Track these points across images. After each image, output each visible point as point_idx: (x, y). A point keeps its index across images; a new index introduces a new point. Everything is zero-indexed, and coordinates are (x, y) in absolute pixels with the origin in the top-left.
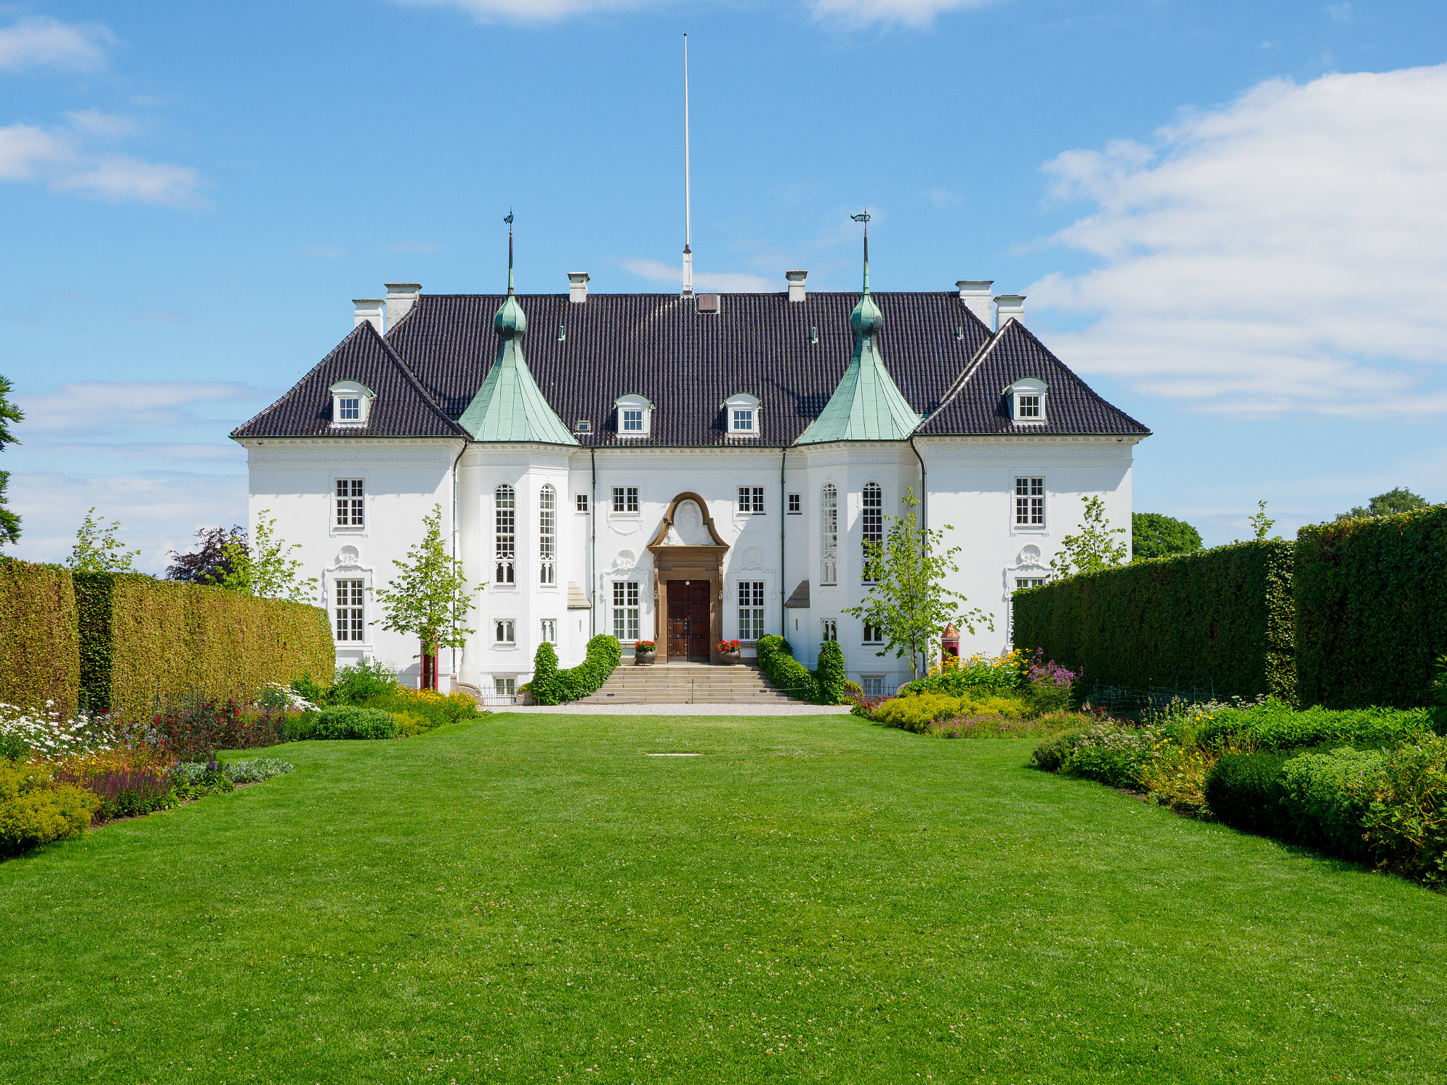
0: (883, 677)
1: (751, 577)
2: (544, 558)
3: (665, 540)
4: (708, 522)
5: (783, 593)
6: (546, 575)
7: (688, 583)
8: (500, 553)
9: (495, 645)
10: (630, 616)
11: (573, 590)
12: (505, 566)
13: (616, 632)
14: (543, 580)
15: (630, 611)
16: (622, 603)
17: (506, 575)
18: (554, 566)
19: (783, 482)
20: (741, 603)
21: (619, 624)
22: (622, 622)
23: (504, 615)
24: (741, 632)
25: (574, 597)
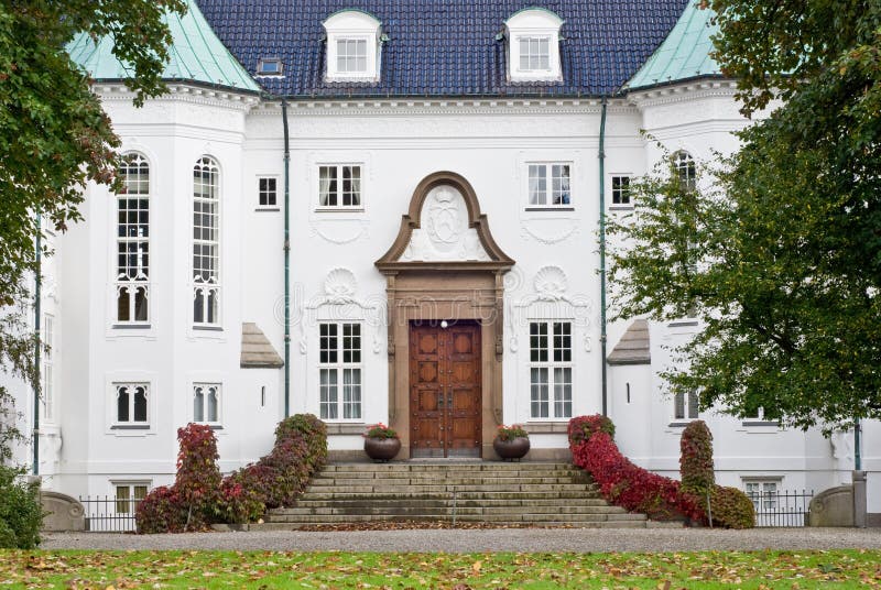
0: (779, 479)
1: (551, 315)
2: (200, 281)
3: (407, 250)
4: (478, 223)
5: (604, 341)
6: (203, 309)
7: (444, 324)
8: (124, 271)
9: (114, 428)
10: (346, 380)
11: (250, 334)
12: (132, 292)
13: (324, 407)
14: (198, 317)
15: (347, 371)
16: (334, 359)
17: (132, 307)
18: (218, 296)
19: (602, 157)
20: (534, 357)
21: (328, 394)
22: (334, 390)
23: (132, 375)
24: (534, 407)
25: (254, 348)
